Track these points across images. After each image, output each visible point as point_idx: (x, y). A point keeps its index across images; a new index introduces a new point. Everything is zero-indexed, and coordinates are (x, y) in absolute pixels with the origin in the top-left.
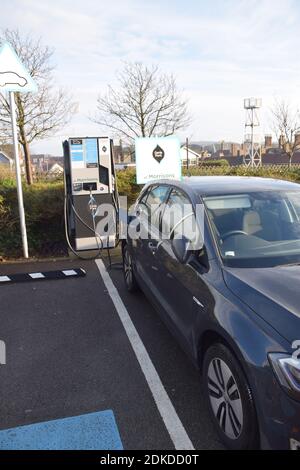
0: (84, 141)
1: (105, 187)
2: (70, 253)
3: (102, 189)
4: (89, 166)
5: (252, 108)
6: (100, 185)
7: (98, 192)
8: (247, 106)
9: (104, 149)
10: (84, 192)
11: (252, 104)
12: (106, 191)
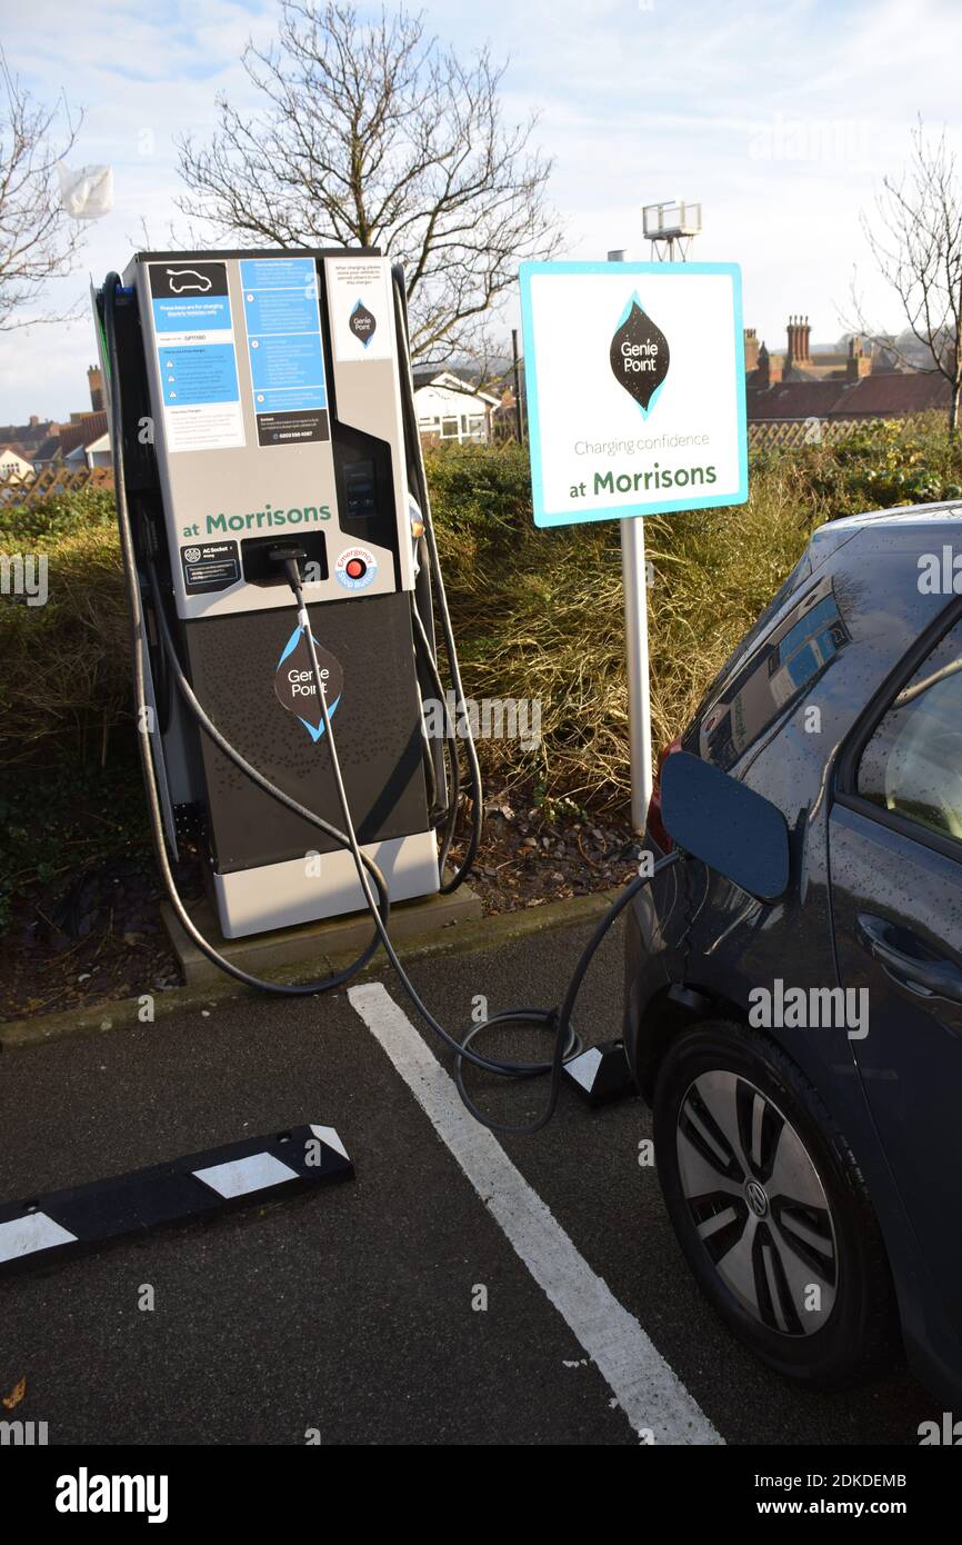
0: (233, 268)
1: (376, 557)
2: (190, 959)
3: (358, 570)
4: (273, 429)
5: (671, 236)
6: (343, 548)
7: (337, 586)
8: (653, 227)
9: (363, 323)
10: (247, 598)
11: (670, 223)
12: (378, 581)
